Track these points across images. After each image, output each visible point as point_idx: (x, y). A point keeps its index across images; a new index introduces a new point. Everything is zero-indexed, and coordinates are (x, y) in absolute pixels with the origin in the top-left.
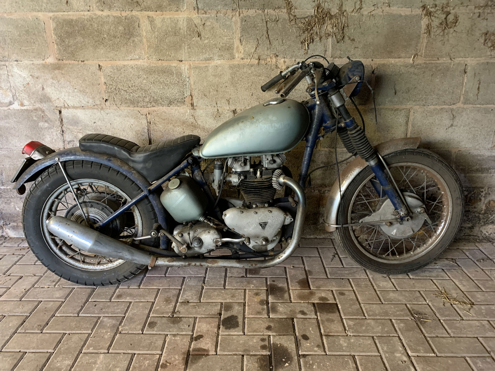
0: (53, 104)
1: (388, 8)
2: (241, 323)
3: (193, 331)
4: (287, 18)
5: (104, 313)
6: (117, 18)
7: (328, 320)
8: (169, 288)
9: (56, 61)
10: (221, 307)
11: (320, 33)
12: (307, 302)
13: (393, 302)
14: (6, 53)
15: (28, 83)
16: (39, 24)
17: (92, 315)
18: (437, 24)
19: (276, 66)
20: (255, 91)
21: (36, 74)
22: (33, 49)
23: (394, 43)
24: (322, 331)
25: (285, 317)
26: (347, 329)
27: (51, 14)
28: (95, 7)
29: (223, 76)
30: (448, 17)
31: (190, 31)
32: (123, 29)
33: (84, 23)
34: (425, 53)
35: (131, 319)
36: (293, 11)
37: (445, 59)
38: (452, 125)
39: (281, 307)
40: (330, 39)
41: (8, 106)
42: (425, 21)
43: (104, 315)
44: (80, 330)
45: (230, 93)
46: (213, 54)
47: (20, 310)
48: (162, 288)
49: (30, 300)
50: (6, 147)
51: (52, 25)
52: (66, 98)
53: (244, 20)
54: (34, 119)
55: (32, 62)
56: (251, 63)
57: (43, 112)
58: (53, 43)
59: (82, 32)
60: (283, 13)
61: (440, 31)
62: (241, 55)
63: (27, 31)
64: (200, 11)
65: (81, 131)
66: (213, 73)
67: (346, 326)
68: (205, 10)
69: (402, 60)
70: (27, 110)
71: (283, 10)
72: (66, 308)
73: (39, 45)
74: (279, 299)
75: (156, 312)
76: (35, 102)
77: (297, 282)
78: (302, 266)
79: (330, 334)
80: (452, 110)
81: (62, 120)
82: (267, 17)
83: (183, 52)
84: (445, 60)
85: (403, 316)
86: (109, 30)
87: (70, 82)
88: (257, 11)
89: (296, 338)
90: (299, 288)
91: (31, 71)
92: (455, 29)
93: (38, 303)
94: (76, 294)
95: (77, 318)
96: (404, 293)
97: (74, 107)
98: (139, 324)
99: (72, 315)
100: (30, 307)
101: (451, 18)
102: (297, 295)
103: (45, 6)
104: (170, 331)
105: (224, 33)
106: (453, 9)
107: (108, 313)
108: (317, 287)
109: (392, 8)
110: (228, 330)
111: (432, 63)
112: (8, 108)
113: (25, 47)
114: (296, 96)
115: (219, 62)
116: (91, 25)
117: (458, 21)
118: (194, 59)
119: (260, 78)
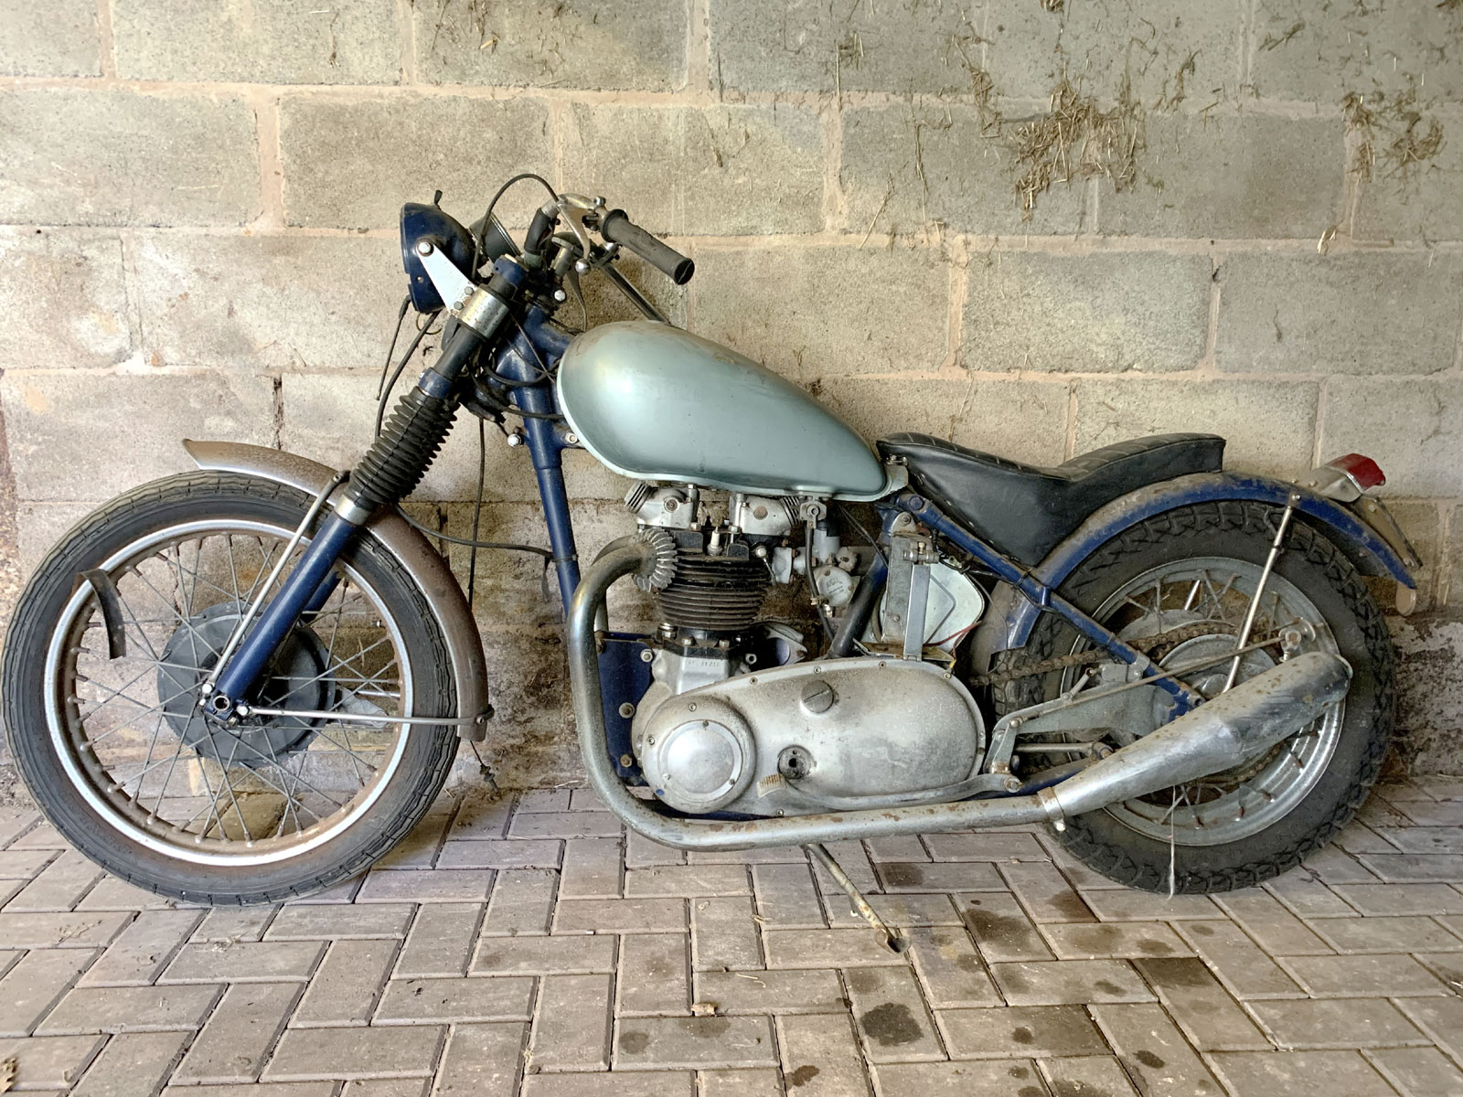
0: (259, 360)
1: (1253, 99)
2: (924, 1025)
3: (777, 1055)
4: (974, 120)
5: (457, 1012)
6: (481, 105)
7: (1197, 1006)
8: (647, 930)
9: (282, 229)
10: (842, 981)
11: (1067, 161)
12: (1107, 956)
13: (1370, 950)
14: (127, 202)
15: (186, 294)
16: (239, 116)
17: (418, 1021)
18: (1387, 148)
19: (943, 253)
20: (879, 327)
21: (214, 268)
22: (214, 191)
23: (1272, 194)
24: (1195, 1040)
25: (1057, 1001)
26: (1267, 1029)
27: (280, 90)
28: (416, 72)
29: (786, 281)
30: (1415, 129)
31: (694, 148)
32: (497, 137)
33: (380, 118)
34: (1356, 225)
35: (557, 1027)
36: (993, 99)
37: (1409, 243)
38: (1436, 432)
39: (1034, 974)
40: (1095, 182)
41: (110, 366)
42: (1353, 138)
43: (457, 1019)
44: (394, 1068)
45: (804, 331)
46: (760, 216)
47: (163, 1014)
48: (627, 931)
49: (188, 981)
50: (87, 495)
51: (279, 121)
52: (300, 341)
53: (853, 121)
54: (192, 404)
55: (204, 231)
56: (868, 244)
57: (224, 383)
58: (278, 174)
59: (371, 144)
60: (966, 105)
61: (1395, 165)
62: (840, 220)
63: (200, 139)
64: (726, 94)
65: (340, 445)
66: (757, 274)
67: (1260, 1021)
68: (741, 88)
69: (1295, 243)
70: (172, 377)
71: (965, 97)
72: (320, 1002)
73: (232, 179)
74: (1015, 953)
75: (632, 1001)
76: (200, 354)
77: (1051, 902)
78: (1044, 858)
79: (1224, 1047)
80: (1436, 387)
81: (280, 411)
82: (918, 116)
83: (673, 208)
84: (1408, 247)
85: (1422, 988)
86: (454, 139)
87: (318, 293)
88: (892, 97)
89: (1121, 1063)
90: (1064, 920)
91: (199, 258)
92: (1435, 159)
93: (220, 991)
94: (344, 960)
95: (367, 1032)
96: (1387, 923)
97: (324, 370)
98: (590, 1041)
99: (347, 1023)
100: (196, 1003)
101: (1422, 130)
102: (1066, 938)
103: (265, 65)
104: (700, 1060)
105: (794, 156)
106: (1427, 108)
107: (469, 1012)
108: (1117, 914)
109: (1264, 100)
110: (891, 1048)
111: (1377, 255)
112: (110, 370)
113: (188, 183)
114: (999, 343)
115: (776, 241)
116: (401, 124)
117: (1443, 141)
118: (702, 232)
119: (894, 288)
